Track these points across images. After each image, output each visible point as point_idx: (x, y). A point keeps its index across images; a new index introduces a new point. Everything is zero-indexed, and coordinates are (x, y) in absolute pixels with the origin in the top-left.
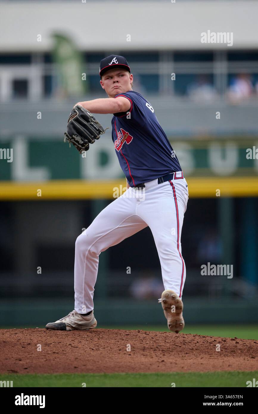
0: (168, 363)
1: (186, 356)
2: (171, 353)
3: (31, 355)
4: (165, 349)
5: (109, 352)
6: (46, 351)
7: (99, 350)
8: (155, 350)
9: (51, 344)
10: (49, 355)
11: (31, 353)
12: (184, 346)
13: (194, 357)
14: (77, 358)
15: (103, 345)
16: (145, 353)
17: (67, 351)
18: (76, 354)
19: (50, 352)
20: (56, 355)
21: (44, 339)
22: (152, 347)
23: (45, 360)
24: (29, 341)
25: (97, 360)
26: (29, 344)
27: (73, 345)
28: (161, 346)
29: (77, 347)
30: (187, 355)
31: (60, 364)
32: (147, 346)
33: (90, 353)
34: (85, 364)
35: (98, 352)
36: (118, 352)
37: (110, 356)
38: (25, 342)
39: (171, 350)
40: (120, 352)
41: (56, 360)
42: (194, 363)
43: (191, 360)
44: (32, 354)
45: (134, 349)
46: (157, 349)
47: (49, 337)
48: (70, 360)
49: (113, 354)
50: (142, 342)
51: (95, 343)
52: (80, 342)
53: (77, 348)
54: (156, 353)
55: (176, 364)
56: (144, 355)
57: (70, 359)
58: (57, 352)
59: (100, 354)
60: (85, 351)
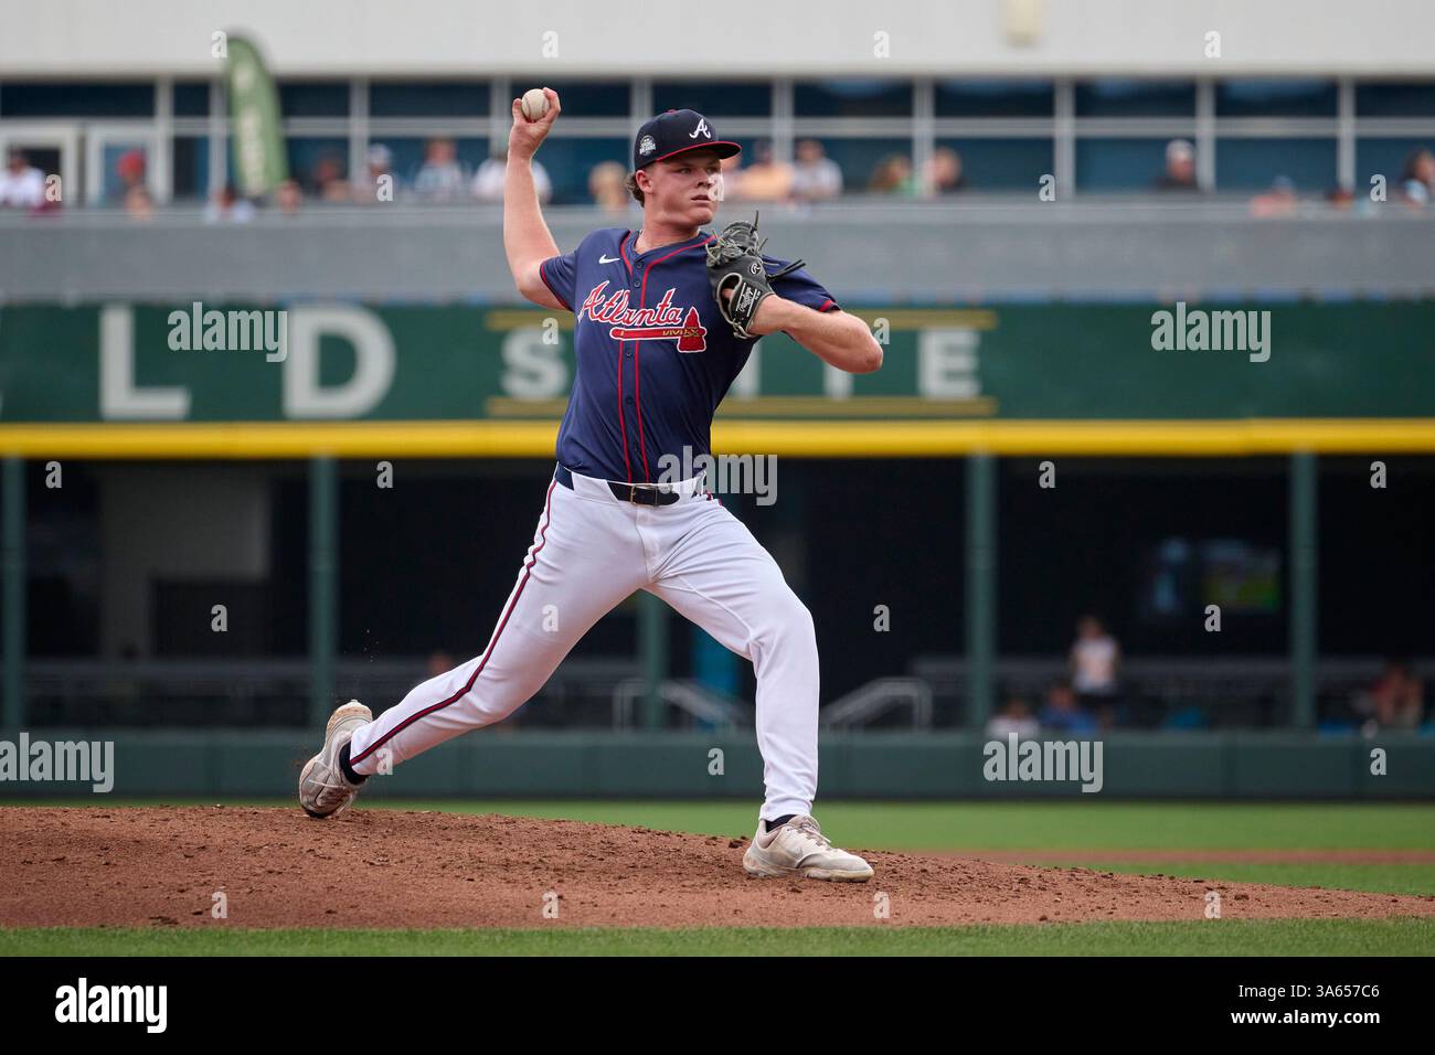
0: (574, 903)
1: (620, 885)
2: (578, 875)
3: (209, 878)
4: (562, 867)
5: (415, 871)
6: (248, 866)
7: (388, 866)
8: (536, 868)
9: (261, 847)
10: (256, 878)
11: (209, 872)
12: (611, 859)
13: (640, 887)
14: (333, 887)
15: (397, 852)
16: (511, 875)
17: (305, 868)
18: (329, 875)
19: (258, 871)
20: (276, 879)
21: (241, 834)
22: (526, 860)
23: (248, 890)
24: (202, 842)
25: (386, 894)
26: (203, 848)
27: (319, 852)
28: (550, 856)
29: (330, 858)
30: (621, 882)
31: (288, 902)
32: (513, 857)
33: (366, 875)
34: (354, 903)
35: (387, 870)
36: (440, 870)
37: (420, 882)
38: (192, 844)
39: (577, 868)
40: (446, 871)
41: (276, 890)
42: (642, 905)
43: (634, 896)
44: (212, 874)
45: (481, 865)
46: (539, 865)
47: (253, 831)
48: (314, 891)
49: (426, 877)
50: (498, 846)
51: (377, 847)
52: (338, 844)
53: (332, 861)
54: (540, 877)
55: (596, 906)
56: (509, 882)
57: (313, 888)
58: (277, 869)
59: (393, 879)
60: (352, 870)
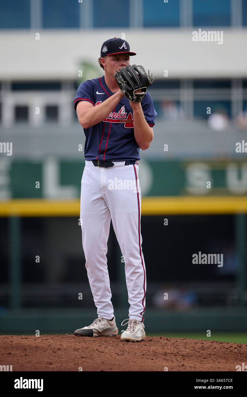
0: (188, 367)
1: (205, 361)
2: (190, 358)
3: (61, 359)
4: (185, 355)
5: (133, 356)
6: (75, 355)
7: (124, 355)
8: (175, 355)
9: (80, 349)
10: (77, 359)
11: (61, 357)
12: (203, 352)
13: (212, 361)
14: (104, 362)
15: (127, 350)
16: (166, 358)
17: (95, 356)
18: (103, 358)
19: (78, 357)
20: (84, 360)
21: (73, 344)
22: (173, 352)
23: (74, 364)
24: (59, 347)
25: (122, 364)
26: (59, 349)
27: (100, 350)
28: (181, 351)
29: (103, 352)
30: (205, 360)
31: (88, 367)
32: (168, 351)
33: (116, 358)
34: (110, 368)
35: (123, 356)
36: (142, 356)
37: (134, 360)
38: (56, 348)
39: (190, 355)
40: (143, 356)
41: (84, 364)
42: (212, 367)
43: (209, 365)
44: (62, 358)
45: (156, 354)
46: (177, 354)
47: (77, 343)
48: (97, 364)
49: (137, 358)
50: (163, 348)
51: (120, 348)
52: (107, 347)
53: (104, 353)
54: (177, 358)
55: (195, 368)
56: (166, 360)
57: (97, 363)
58: (85, 356)
59: (125, 359)
60: (111, 356)
